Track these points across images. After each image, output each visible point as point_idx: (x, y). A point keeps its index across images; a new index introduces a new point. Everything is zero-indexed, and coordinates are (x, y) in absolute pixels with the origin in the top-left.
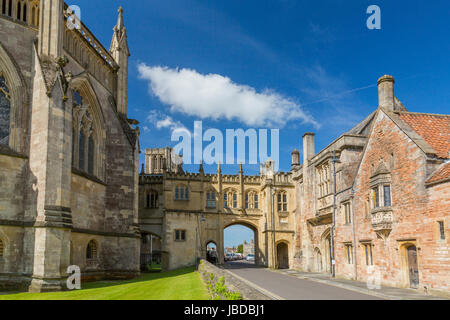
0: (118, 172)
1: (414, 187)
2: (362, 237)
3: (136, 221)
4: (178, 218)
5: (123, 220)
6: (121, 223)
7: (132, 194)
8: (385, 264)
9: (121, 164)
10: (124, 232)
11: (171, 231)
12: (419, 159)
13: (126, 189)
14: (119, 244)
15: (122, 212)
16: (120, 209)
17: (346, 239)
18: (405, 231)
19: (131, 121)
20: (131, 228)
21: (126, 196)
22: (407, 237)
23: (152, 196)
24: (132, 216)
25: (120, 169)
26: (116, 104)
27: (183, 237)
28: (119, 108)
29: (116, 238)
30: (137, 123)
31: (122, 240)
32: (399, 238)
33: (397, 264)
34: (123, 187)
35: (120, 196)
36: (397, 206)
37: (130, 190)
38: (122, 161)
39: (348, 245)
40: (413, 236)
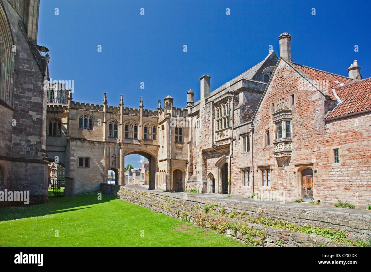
0: (26, 98)
1: (312, 122)
2: (261, 163)
3: (44, 147)
4: (82, 147)
5: (31, 146)
6: (28, 149)
7: (41, 120)
8: (282, 184)
9: (29, 90)
10: (32, 158)
11: (75, 158)
12: (318, 100)
13: (35, 115)
14: (26, 170)
15: (30, 138)
16: (28, 134)
17: (244, 165)
18: (304, 157)
19: (41, 48)
20: (39, 154)
21: (34, 122)
22: (305, 162)
23: (55, 124)
24: (40, 143)
25: (28, 94)
26: (26, 29)
27: (87, 165)
28: (29, 33)
29: (24, 164)
30: (47, 50)
31: (30, 165)
32: (297, 163)
33: (293, 184)
34: (31, 113)
35: (28, 122)
36: (296, 138)
37: (39, 117)
38: (31, 86)
39: (246, 170)
40: (310, 162)
